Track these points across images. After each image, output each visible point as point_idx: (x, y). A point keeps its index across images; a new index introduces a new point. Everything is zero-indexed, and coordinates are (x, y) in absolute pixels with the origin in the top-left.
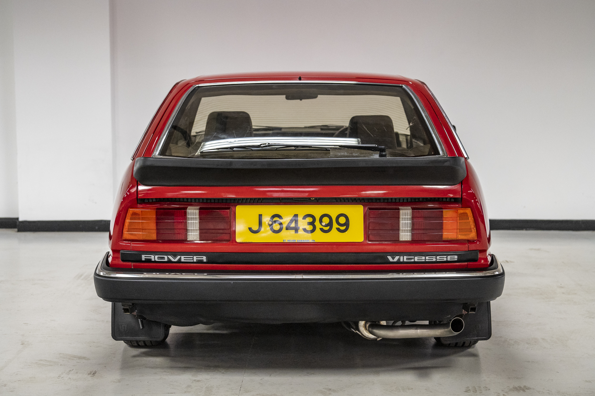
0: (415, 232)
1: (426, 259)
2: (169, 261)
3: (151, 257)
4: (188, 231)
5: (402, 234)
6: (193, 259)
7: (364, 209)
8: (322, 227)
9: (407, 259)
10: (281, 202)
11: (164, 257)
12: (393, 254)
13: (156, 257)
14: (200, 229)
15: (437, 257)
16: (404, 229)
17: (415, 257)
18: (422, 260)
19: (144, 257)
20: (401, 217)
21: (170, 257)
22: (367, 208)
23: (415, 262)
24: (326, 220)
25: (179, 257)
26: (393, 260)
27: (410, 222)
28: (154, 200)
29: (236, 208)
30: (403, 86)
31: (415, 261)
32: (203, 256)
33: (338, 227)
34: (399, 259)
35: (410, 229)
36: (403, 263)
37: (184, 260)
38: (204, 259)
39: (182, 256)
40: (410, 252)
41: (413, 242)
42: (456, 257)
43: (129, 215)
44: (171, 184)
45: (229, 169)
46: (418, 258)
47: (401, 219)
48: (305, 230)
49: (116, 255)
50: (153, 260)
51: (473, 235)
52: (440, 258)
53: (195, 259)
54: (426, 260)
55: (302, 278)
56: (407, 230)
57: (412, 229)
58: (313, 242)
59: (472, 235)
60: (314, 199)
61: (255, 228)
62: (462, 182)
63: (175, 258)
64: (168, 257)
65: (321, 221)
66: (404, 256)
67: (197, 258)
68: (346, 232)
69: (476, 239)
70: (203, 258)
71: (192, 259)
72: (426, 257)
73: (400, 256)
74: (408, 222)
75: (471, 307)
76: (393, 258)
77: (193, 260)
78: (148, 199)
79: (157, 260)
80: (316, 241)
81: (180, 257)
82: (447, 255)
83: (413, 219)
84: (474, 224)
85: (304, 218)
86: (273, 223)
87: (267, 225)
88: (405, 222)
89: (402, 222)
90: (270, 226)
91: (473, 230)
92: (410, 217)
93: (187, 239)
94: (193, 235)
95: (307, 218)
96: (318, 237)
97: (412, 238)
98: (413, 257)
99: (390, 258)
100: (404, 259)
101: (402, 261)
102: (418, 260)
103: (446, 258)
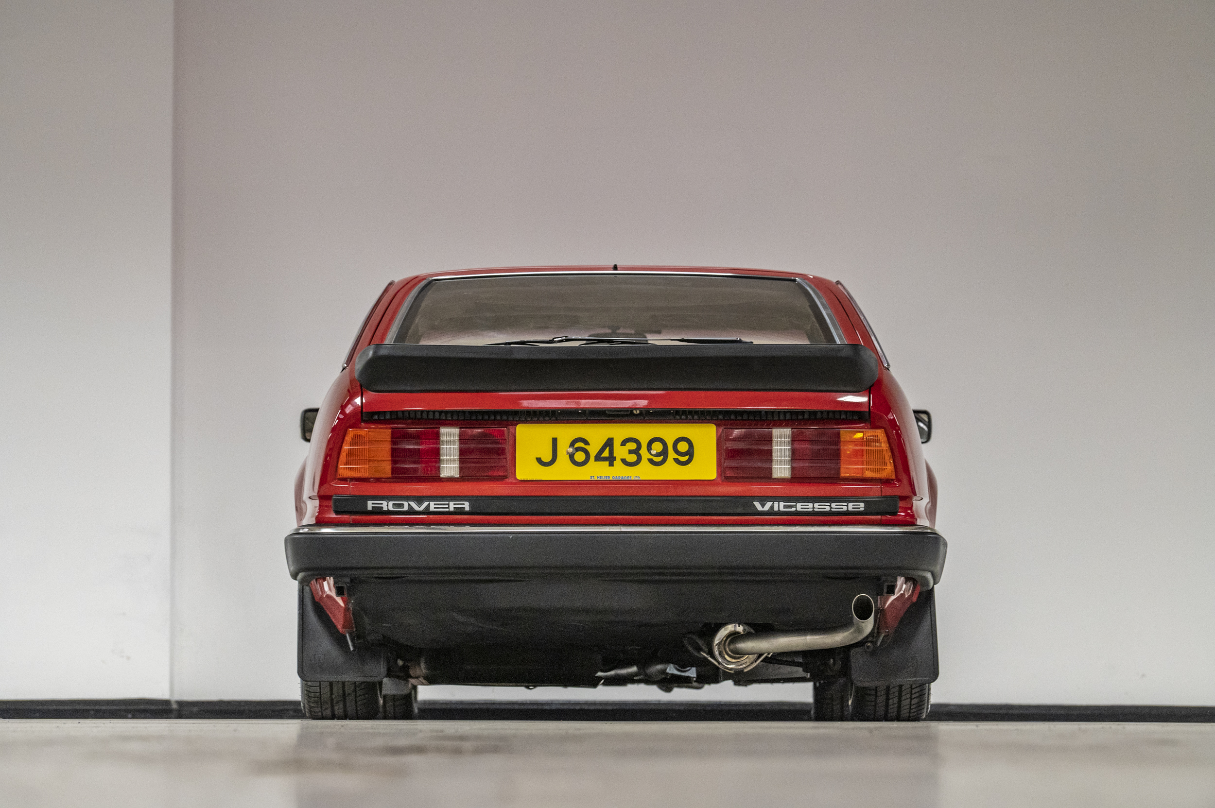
1: (815, 507)
2: (411, 511)
4: (441, 462)
5: (776, 466)
6: (449, 506)
7: (717, 430)
8: (651, 457)
9: (785, 506)
10: (587, 419)
11: (403, 504)
12: (763, 500)
13: (391, 503)
14: (461, 459)
15: (832, 504)
16: (780, 458)
17: (798, 504)
18: (808, 508)
19: (370, 505)
20: (775, 439)
21: (412, 504)
22: (721, 429)
23: (797, 513)
24: (657, 447)
25: (426, 504)
26: (763, 508)
27: (789, 448)
28: (388, 416)
29: (516, 428)
30: (797, 279)
31: (798, 510)
32: (465, 501)
33: (677, 456)
34: (772, 507)
35: (790, 459)
36: (779, 512)
37: (435, 508)
38: (467, 506)
39: (431, 502)
40: (789, 496)
41: (796, 478)
42: (862, 505)
43: (348, 438)
44: (416, 389)
46: (802, 505)
47: (774, 444)
48: (624, 461)
49: (326, 503)
50: (385, 509)
51: (888, 470)
52: (836, 505)
53: (452, 506)
55: (619, 530)
56: (785, 461)
57: (792, 459)
58: (637, 479)
59: (887, 472)
60: (638, 412)
61: (547, 458)
62: (870, 387)
63: (420, 506)
64: (409, 504)
65: (649, 448)
66: (780, 503)
67: (454, 504)
68: (689, 465)
69: (894, 477)
70: (464, 505)
71: (447, 506)
72: (815, 504)
73: (773, 503)
74: (786, 448)
75: (886, 584)
76: (763, 506)
77: (448, 508)
78: (378, 413)
79: (391, 508)
80: (641, 478)
82: (848, 501)
83: (792, 444)
84: (890, 454)
85: (624, 443)
86: (575, 451)
87: (565, 453)
88: (780, 448)
89: (777, 448)
90: (570, 455)
91: (888, 463)
92: (789, 440)
93: (440, 473)
94: (450, 468)
95: (627, 444)
96: (645, 472)
97: (792, 473)
98: (795, 504)
99: (757, 505)
100: (780, 506)
101: (777, 510)
102: (802, 508)
103: (846, 507)
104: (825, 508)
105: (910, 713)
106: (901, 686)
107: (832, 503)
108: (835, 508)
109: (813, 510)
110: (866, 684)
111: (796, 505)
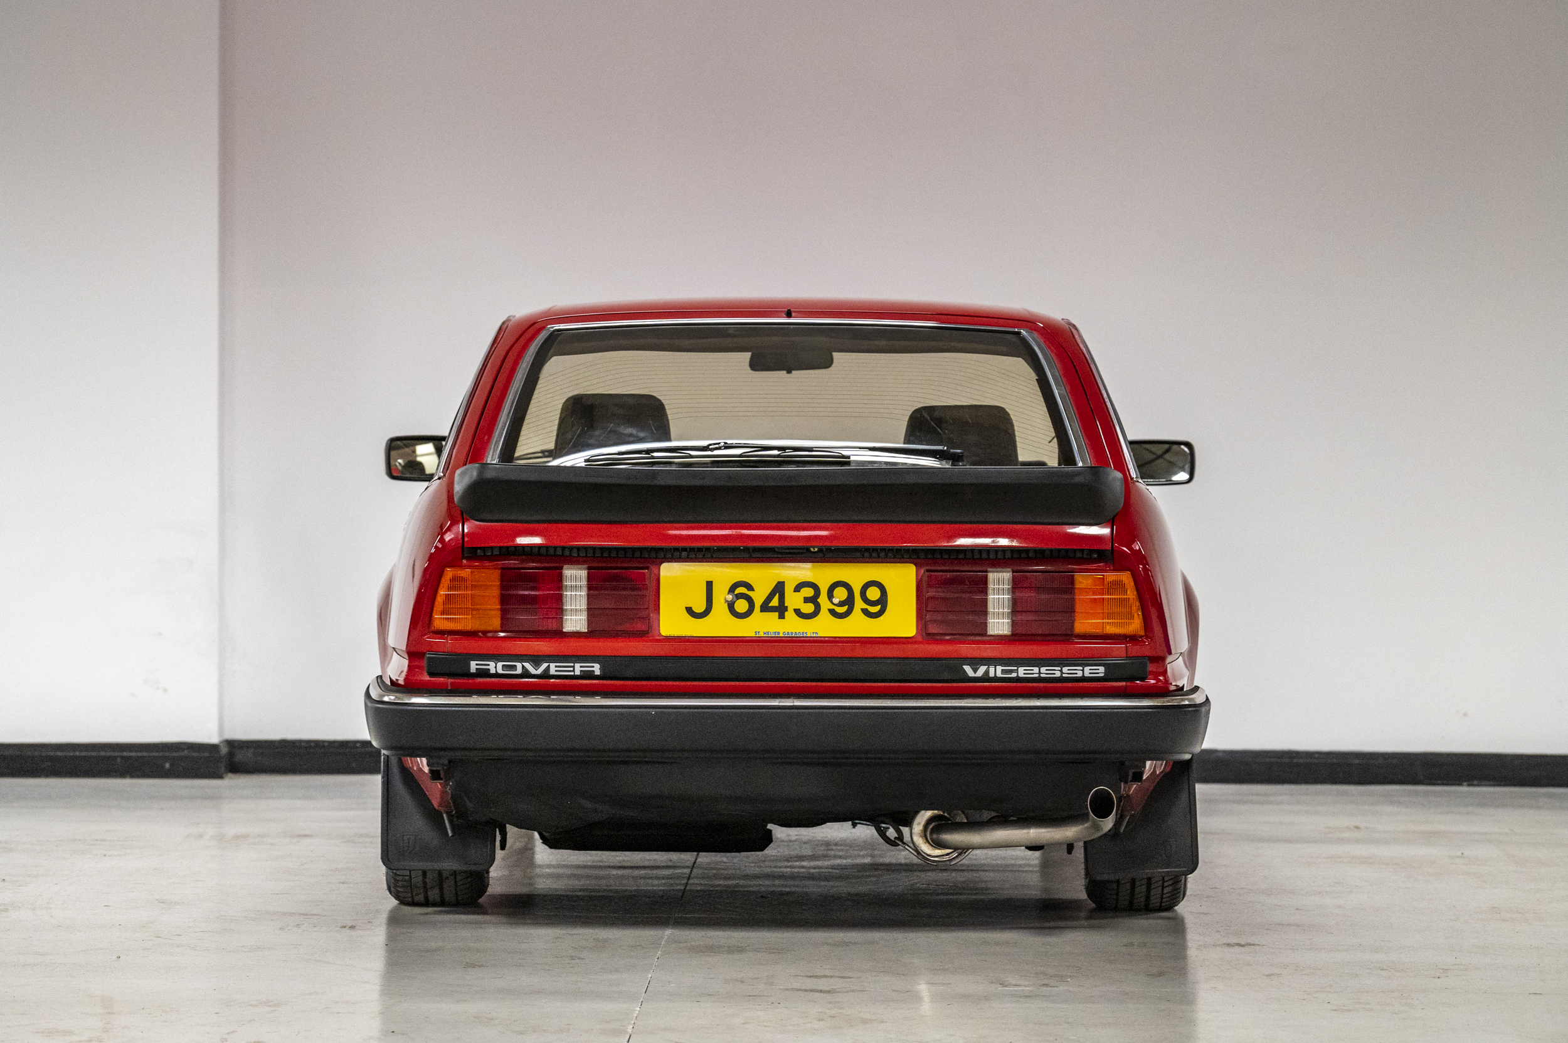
0: (1019, 618)
1: (1041, 672)
2: (526, 674)
3: (489, 665)
4: (564, 613)
5: (993, 621)
6: (574, 669)
7: (917, 572)
8: (833, 607)
9: (1003, 671)
10: (750, 557)
11: (516, 666)
12: (975, 663)
13: (500, 665)
14: (589, 609)
15: (1063, 668)
16: (997, 610)
17: (1019, 668)
18: (1033, 674)
19: (474, 666)
20: (991, 586)
21: (527, 665)
22: (922, 571)
23: (1018, 679)
24: (841, 594)
25: (545, 665)
26: (975, 673)
27: (1010, 597)
28: (496, 552)
29: (659, 568)
30: (1022, 331)
31: (1020, 675)
32: (594, 663)
33: (865, 606)
34: (987, 672)
35: (1009, 611)
36: (996, 679)
37: (556, 671)
38: (597, 669)
39: (551, 664)
40: (1009, 659)
41: (1016, 637)
42: (1102, 669)
43: (446, 581)
44: (533, 519)
45: (649, 486)
46: (1025, 670)
47: (990, 591)
48: (798, 612)
49: (417, 662)
50: (493, 671)
51: (1135, 625)
52: (1068, 670)
53: (578, 669)
54: (1042, 675)
55: (792, 704)
56: (1003, 614)
57: (1012, 612)
58: (814, 636)
59: (1133, 626)
60: (816, 549)
61: (700, 607)
62: (1113, 518)
63: (537, 668)
64: (523, 666)
65: (830, 596)
66: (997, 667)
67: (581, 667)
68: (881, 618)
69: (1142, 633)
70: (593, 667)
71: (572, 669)
72: (1041, 669)
73: (989, 667)
74: (1005, 597)
75: (1132, 769)
76: (975, 671)
77: (574, 671)
78: (484, 549)
79: (500, 671)
80: (820, 635)
81: (547, 664)
82: (1084, 664)
83: (1013, 592)
84: (1138, 604)
85: (797, 589)
86: (735, 599)
87: (723, 601)
88: (998, 597)
89: (993, 597)
90: (728, 604)
91: (1136, 616)
92: (1009, 587)
93: (562, 628)
94: (575, 620)
95: (802, 590)
96: (825, 627)
97: (1012, 630)
98: (1016, 668)
99: (968, 669)
100: (997, 671)
101: (993, 676)
102: (1024, 674)
103: (1081, 672)
104: (1054, 674)
105: (1161, 902)
106: (1149, 879)
107: (1064, 666)
108: (1068, 674)
109: (1040, 676)
110: (1106, 877)
111: (1017, 670)
